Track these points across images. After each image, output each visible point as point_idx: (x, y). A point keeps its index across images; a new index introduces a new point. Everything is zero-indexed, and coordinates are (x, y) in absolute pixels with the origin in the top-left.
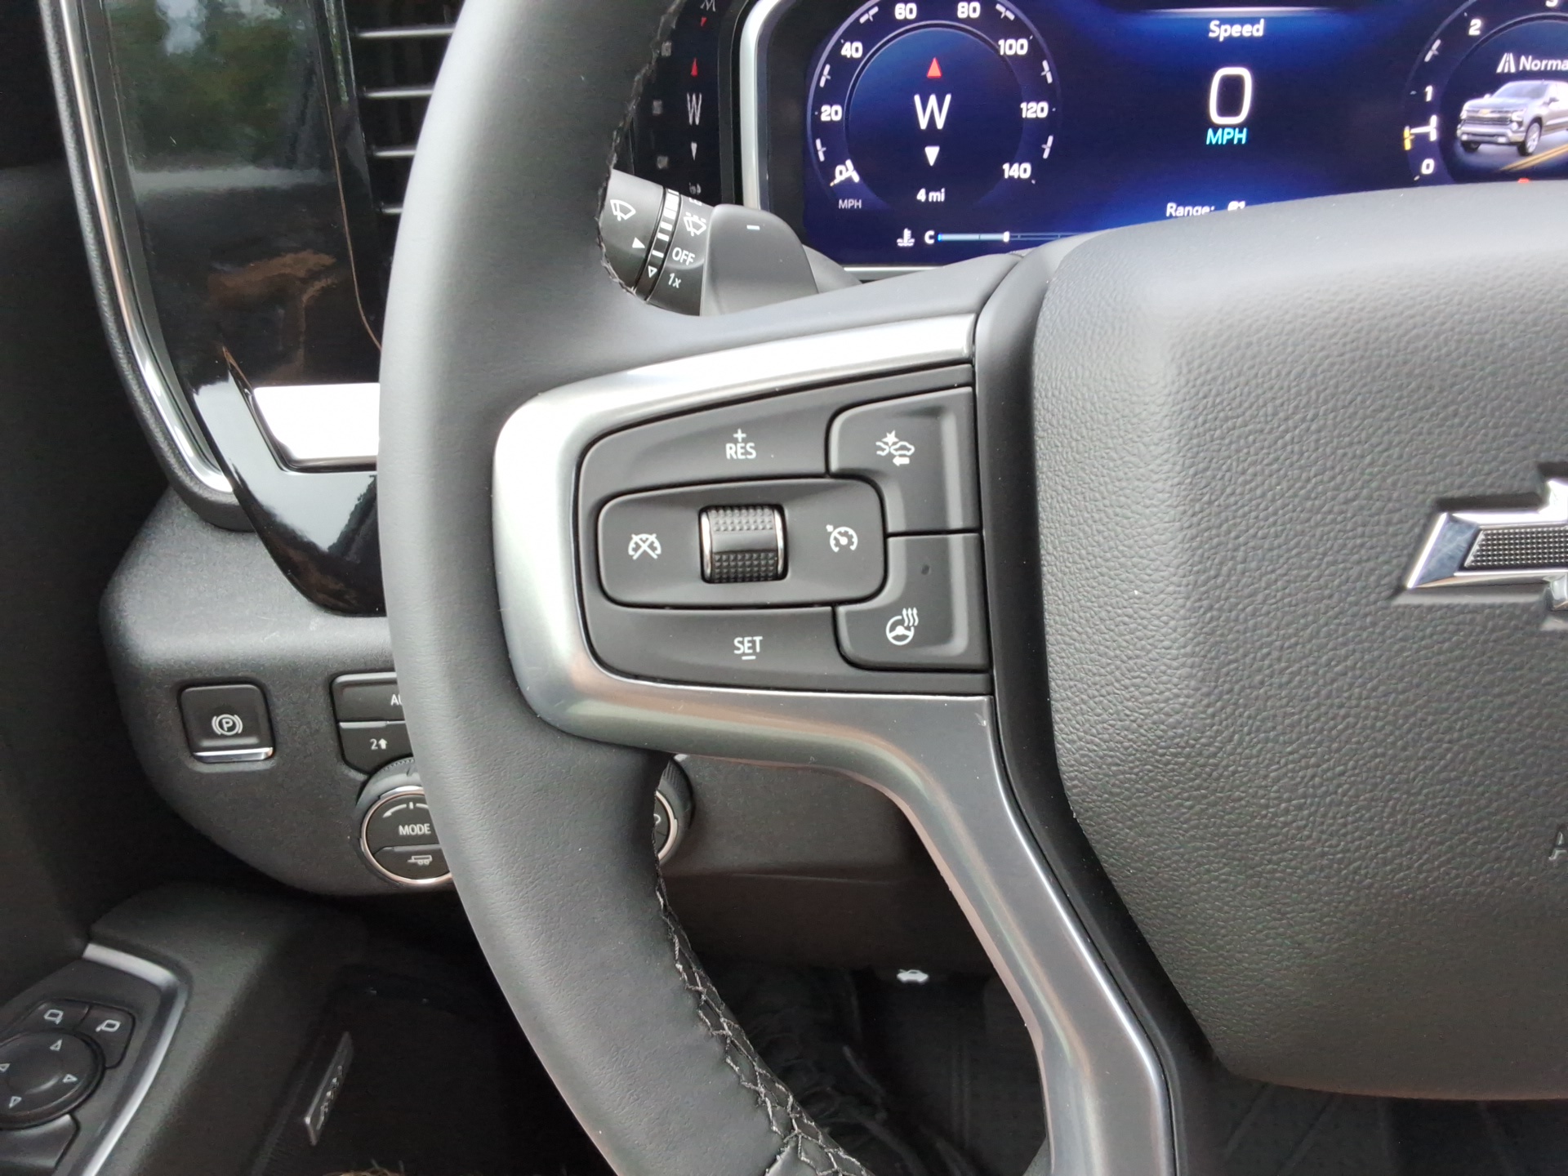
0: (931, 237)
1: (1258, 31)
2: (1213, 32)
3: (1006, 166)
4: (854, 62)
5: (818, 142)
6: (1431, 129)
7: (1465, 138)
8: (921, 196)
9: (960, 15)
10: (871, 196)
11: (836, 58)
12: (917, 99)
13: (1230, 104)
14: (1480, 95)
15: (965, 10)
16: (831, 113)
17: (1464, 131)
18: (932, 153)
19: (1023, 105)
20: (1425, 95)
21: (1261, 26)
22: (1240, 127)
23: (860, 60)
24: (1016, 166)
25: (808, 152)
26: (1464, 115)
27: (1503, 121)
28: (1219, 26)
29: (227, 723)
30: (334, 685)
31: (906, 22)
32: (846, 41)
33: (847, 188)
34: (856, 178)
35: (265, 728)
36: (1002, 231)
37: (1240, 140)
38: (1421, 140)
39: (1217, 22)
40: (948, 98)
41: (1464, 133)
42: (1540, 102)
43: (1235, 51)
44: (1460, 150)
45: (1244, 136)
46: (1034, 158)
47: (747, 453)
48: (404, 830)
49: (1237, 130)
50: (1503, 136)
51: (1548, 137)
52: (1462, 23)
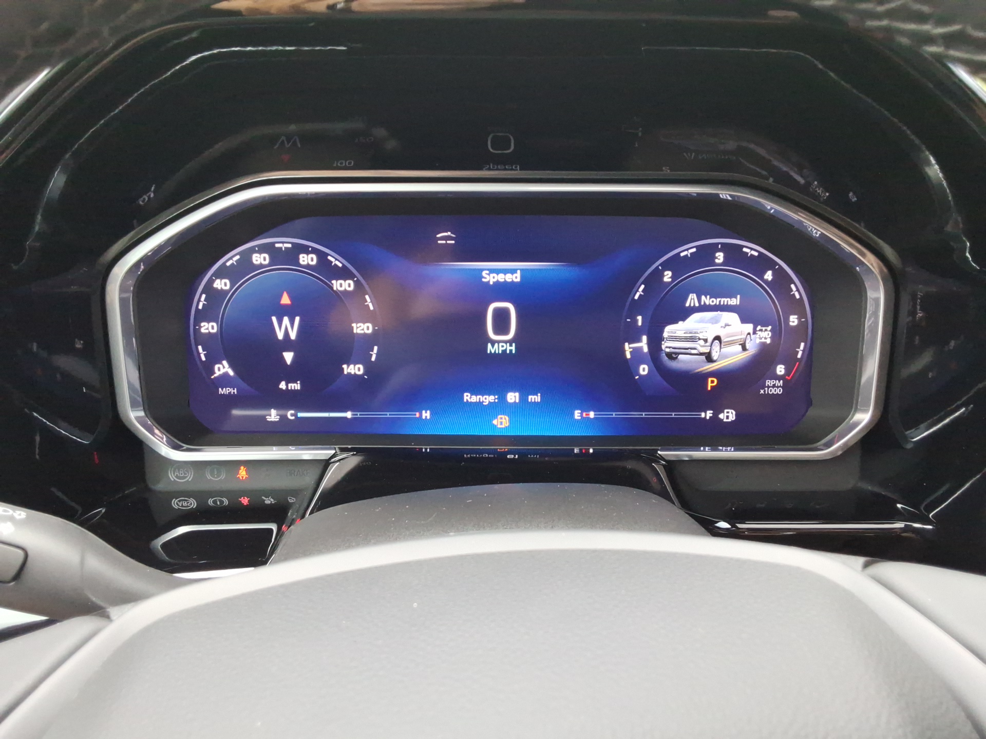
0: (292, 415)
1: (516, 278)
2: (485, 278)
3: (345, 366)
4: (223, 293)
5: (200, 348)
6: (643, 345)
7: (668, 350)
8: (283, 385)
9: (301, 262)
10: (244, 385)
11: (209, 289)
12: (274, 319)
13: (501, 326)
14: (675, 321)
15: (305, 259)
16: (208, 328)
17: (666, 346)
18: (288, 357)
19: (354, 325)
20: (637, 321)
21: (518, 274)
22: (510, 342)
23: (227, 292)
24: (352, 366)
25: (191, 355)
26: (665, 335)
27: (693, 339)
28: (489, 274)
31: (261, 266)
32: (217, 278)
33: (224, 380)
34: (231, 373)
36: (345, 411)
37: (511, 351)
38: (635, 352)
39: (488, 272)
40: (297, 319)
41: (667, 347)
42: (718, 325)
43: (503, 291)
44: (665, 358)
45: (513, 348)
46: (366, 361)
49: (508, 344)
50: (695, 349)
51: (726, 350)
52: (658, 274)
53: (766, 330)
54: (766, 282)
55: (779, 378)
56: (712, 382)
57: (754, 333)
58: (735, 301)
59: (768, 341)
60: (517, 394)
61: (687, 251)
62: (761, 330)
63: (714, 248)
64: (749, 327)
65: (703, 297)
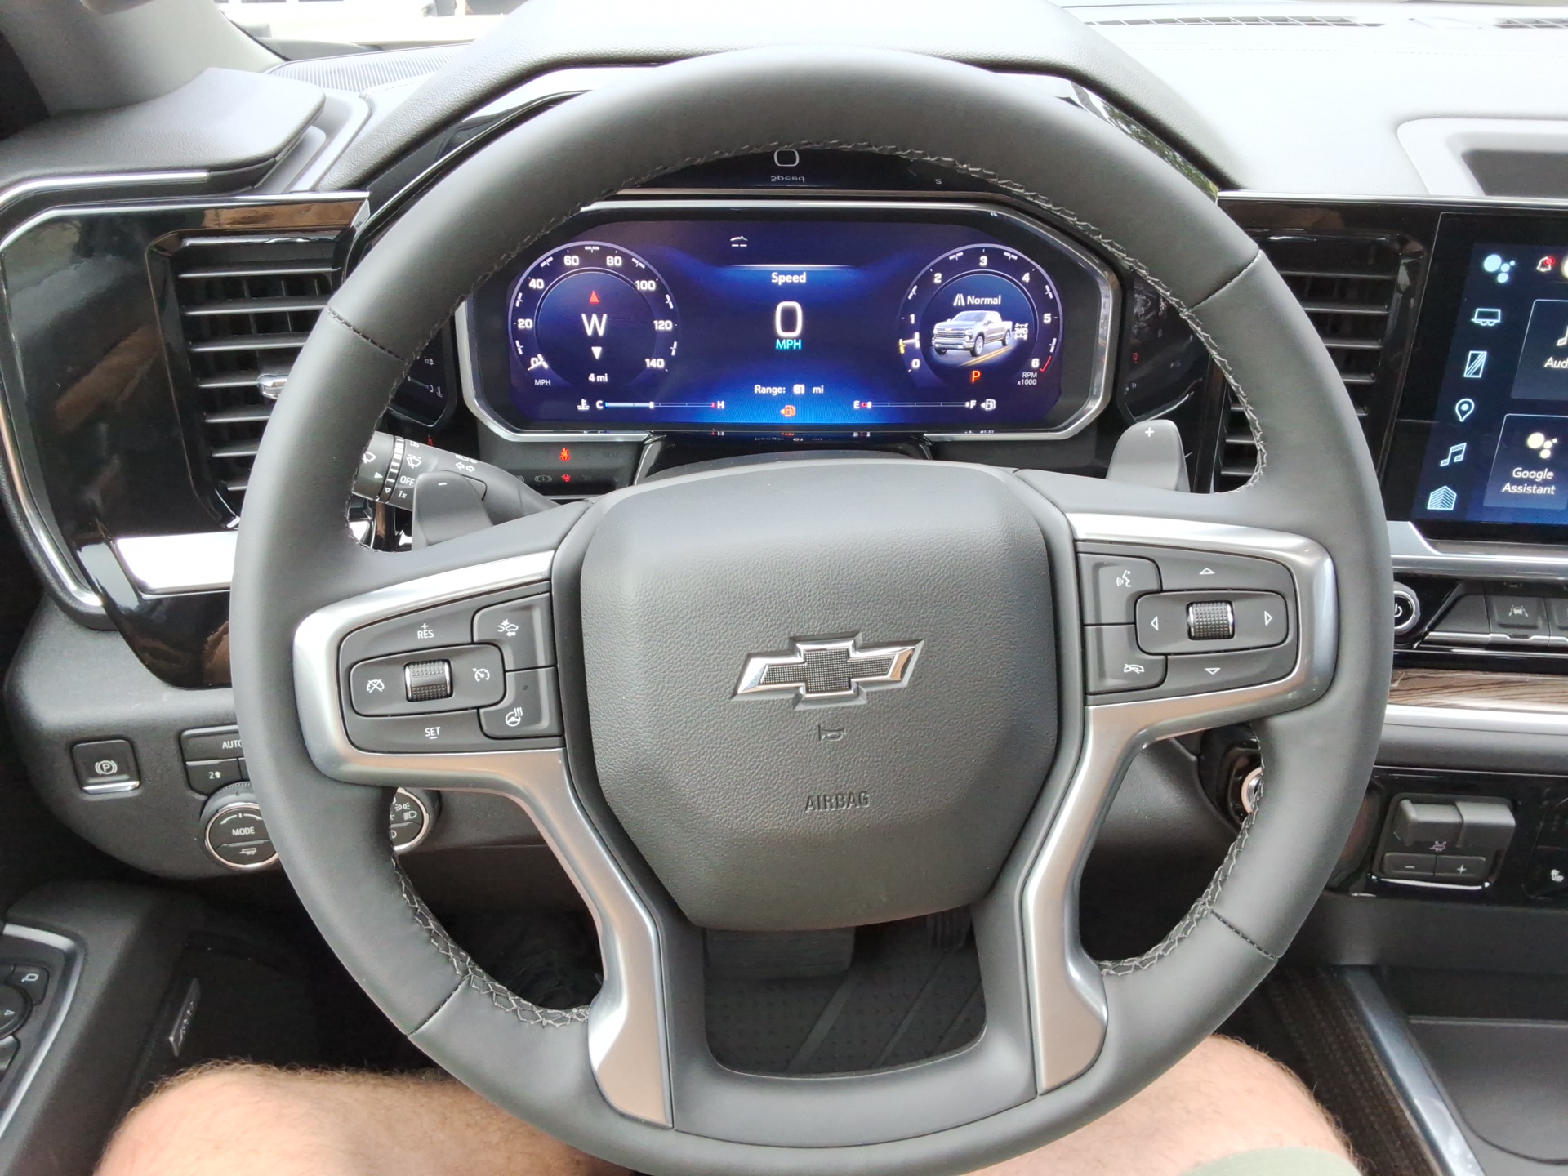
0: (600, 405)
1: (803, 279)
2: (775, 279)
3: (647, 360)
4: (538, 292)
5: (517, 342)
6: (916, 341)
7: (937, 346)
8: (592, 378)
9: (608, 264)
10: (559, 378)
11: (525, 288)
12: (584, 316)
13: (789, 324)
14: (944, 320)
15: (612, 261)
16: (525, 324)
17: (937, 342)
18: (597, 351)
19: (656, 322)
20: (910, 319)
21: (804, 276)
22: (797, 338)
23: (542, 291)
24: (654, 360)
25: (509, 349)
26: (935, 331)
27: (959, 335)
28: (778, 276)
29: (106, 766)
30: (182, 740)
31: (572, 267)
32: (532, 278)
33: (540, 372)
34: (546, 366)
35: (133, 767)
36: (648, 401)
37: (797, 346)
38: (909, 348)
39: (777, 274)
40: (605, 317)
41: (936, 343)
42: (982, 323)
43: (789, 292)
44: (935, 353)
45: (799, 344)
46: (665, 354)
47: (429, 635)
48: (236, 832)
49: (795, 340)
50: (961, 344)
51: (988, 345)
52: (929, 276)
53: (1023, 327)
54: (1024, 283)
55: (1034, 371)
56: (976, 374)
57: (1013, 329)
58: (997, 301)
59: (1025, 337)
60: (803, 386)
61: (956, 255)
62: (1019, 327)
63: (979, 252)
64: (1008, 325)
65: (969, 297)
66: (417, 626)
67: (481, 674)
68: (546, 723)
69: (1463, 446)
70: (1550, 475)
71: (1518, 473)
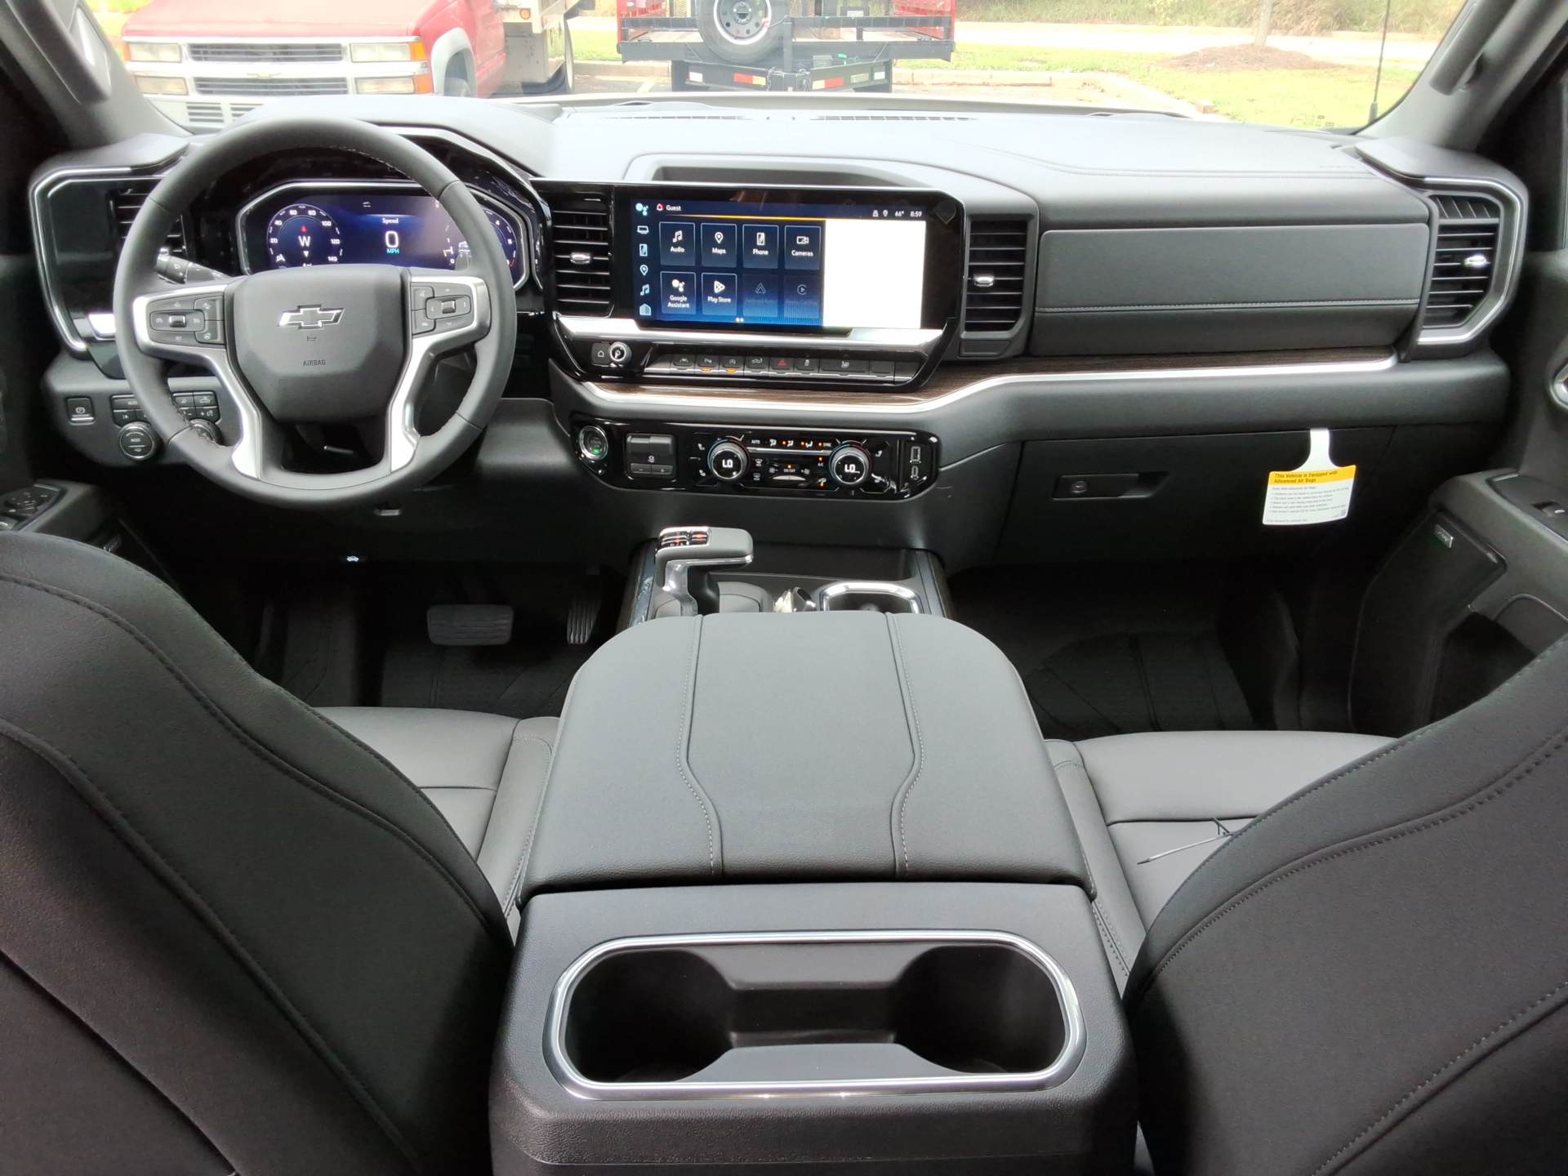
1: (397, 221)
3: (330, 258)
4: (278, 227)
5: (271, 249)
6: (451, 250)
8: (305, 265)
9: (309, 214)
11: (273, 225)
12: (300, 237)
13: (392, 241)
14: (462, 241)
15: (311, 212)
16: (274, 241)
18: (306, 253)
19: (332, 240)
20: (447, 240)
24: (332, 257)
25: (268, 253)
26: (460, 246)
28: (386, 220)
29: (80, 410)
30: (112, 400)
31: (294, 215)
32: (276, 220)
33: (281, 262)
34: (284, 260)
35: (91, 410)
38: (448, 254)
40: (309, 237)
43: (391, 227)
45: (398, 250)
46: (338, 255)
47: (179, 306)
48: (133, 440)
49: (395, 249)
54: (496, 225)
66: (174, 302)
67: (196, 321)
68: (219, 339)
69: (647, 286)
70: (685, 299)
71: (672, 298)
